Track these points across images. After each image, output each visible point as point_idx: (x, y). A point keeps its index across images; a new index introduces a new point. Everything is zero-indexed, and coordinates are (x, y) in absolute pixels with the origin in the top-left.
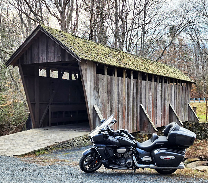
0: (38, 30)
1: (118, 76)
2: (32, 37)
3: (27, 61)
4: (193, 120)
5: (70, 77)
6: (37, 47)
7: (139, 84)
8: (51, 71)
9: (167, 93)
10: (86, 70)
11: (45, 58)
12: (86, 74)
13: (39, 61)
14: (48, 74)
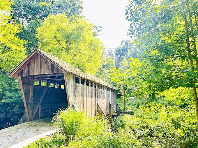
0: (35, 52)
1: (87, 85)
2: (30, 57)
3: (25, 74)
4: (119, 110)
5: (54, 86)
6: (34, 64)
7: (97, 90)
8: (42, 82)
9: (108, 96)
10: (69, 80)
11: (39, 72)
12: (69, 83)
13: (34, 74)
14: (40, 83)
